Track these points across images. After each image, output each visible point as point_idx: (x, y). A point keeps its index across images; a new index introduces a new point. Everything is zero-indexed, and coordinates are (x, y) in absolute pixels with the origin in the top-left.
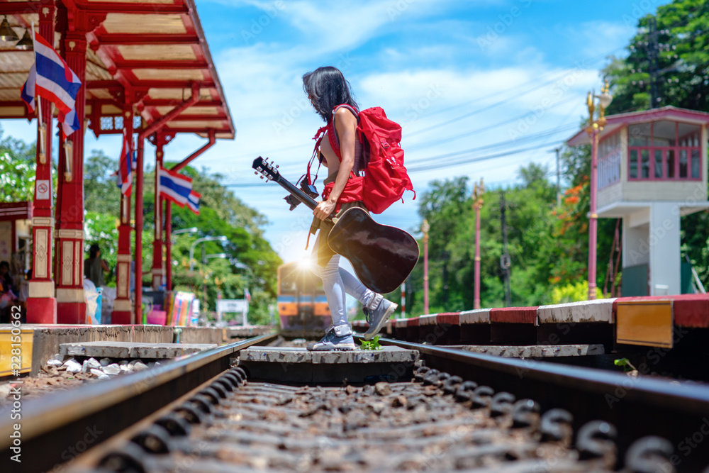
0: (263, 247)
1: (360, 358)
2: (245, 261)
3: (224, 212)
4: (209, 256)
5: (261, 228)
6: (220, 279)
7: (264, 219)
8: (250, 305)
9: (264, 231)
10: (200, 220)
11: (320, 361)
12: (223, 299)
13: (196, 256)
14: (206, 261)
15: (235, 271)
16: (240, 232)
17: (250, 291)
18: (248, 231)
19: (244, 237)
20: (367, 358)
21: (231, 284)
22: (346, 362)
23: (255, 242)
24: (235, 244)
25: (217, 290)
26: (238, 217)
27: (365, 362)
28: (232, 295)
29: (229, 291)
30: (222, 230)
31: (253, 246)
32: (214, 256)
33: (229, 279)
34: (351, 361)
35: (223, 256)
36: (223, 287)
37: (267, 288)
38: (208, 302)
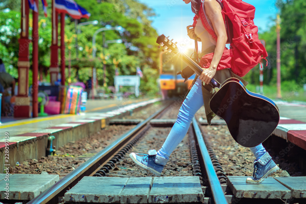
0: (151, 34)
1: (157, 199)
2: (137, 45)
3: (121, 6)
4: (108, 42)
5: (150, 19)
6: (117, 60)
7: (152, 12)
8: (141, 79)
9: (152, 21)
10: (102, 13)
11: (126, 201)
12: (120, 75)
13: (98, 42)
14: (106, 45)
15: (130, 53)
16: (133, 22)
17: (142, 69)
18: (139, 21)
19: (136, 26)
20: (163, 200)
21: (126, 64)
22: (147, 203)
23: (145, 30)
24: (129, 32)
25: (115, 68)
26: (132, 10)
27: (161, 202)
28: (127, 72)
29: (124, 69)
30: (119, 20)
31: (143, 33)
32: (113, 41)
33: (125, 60)
34: (150, 201)
35: (119, 41)
36: (119, 66)
37: (154, 66)
38: (108, 77)
